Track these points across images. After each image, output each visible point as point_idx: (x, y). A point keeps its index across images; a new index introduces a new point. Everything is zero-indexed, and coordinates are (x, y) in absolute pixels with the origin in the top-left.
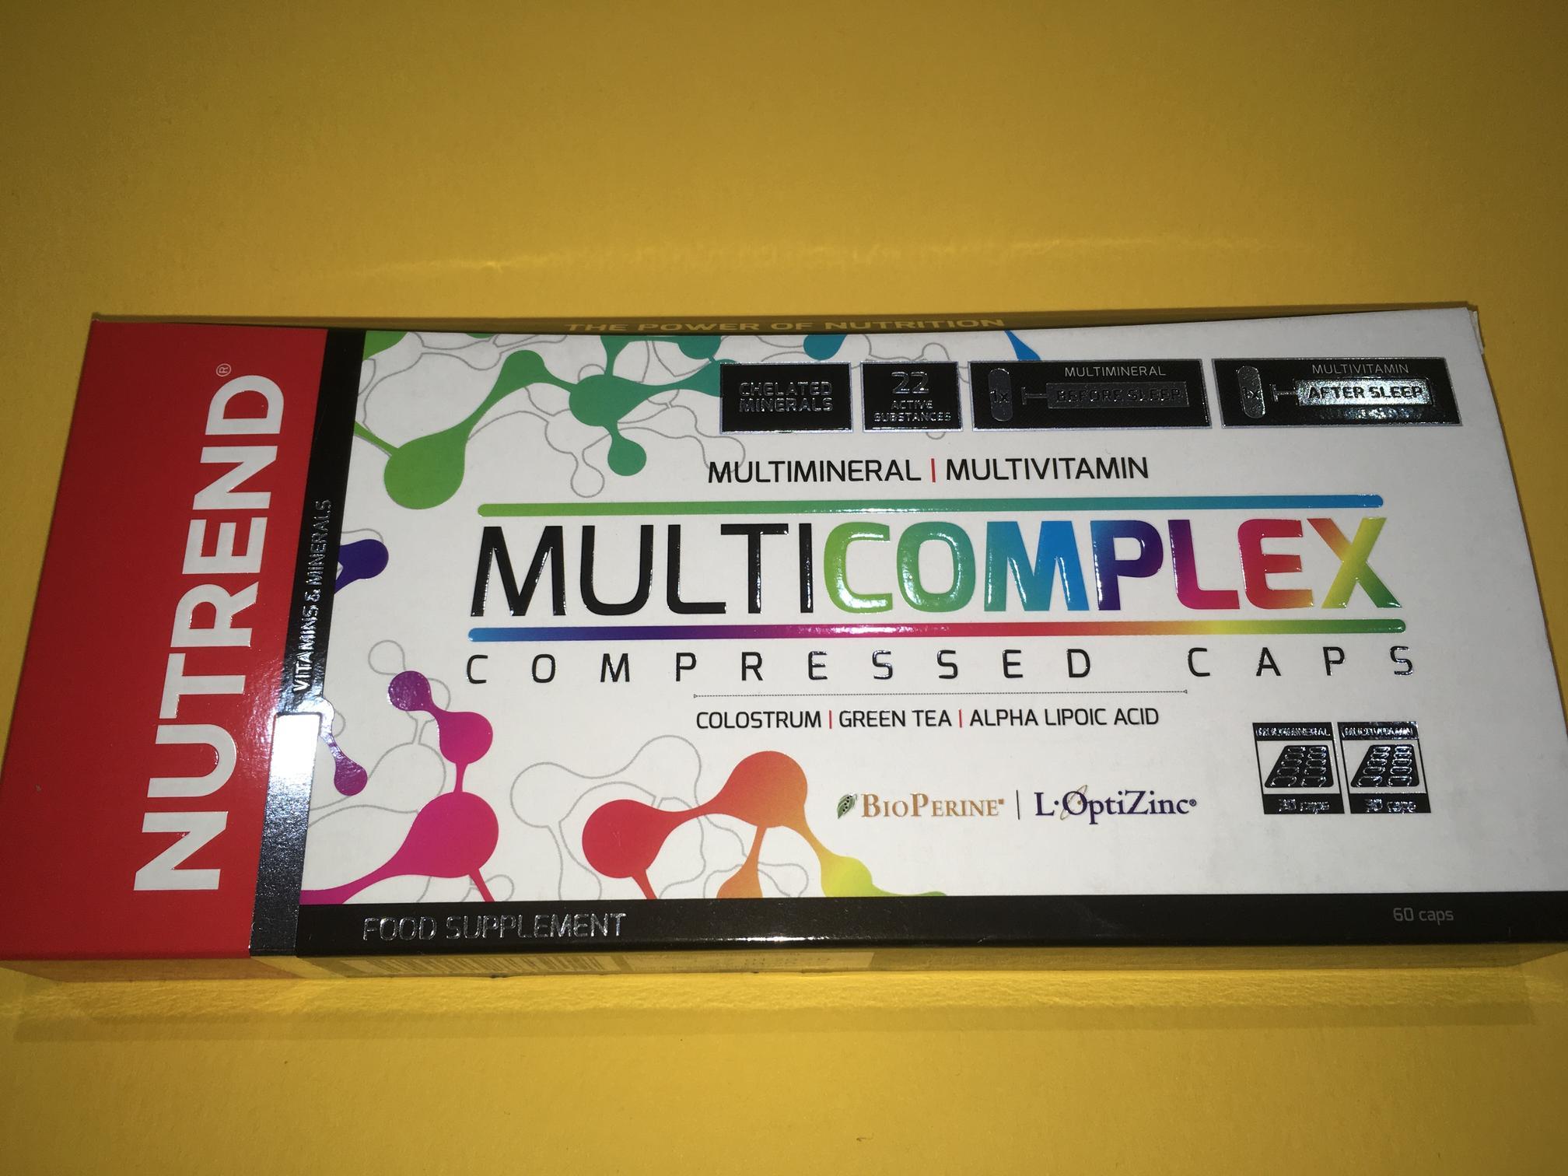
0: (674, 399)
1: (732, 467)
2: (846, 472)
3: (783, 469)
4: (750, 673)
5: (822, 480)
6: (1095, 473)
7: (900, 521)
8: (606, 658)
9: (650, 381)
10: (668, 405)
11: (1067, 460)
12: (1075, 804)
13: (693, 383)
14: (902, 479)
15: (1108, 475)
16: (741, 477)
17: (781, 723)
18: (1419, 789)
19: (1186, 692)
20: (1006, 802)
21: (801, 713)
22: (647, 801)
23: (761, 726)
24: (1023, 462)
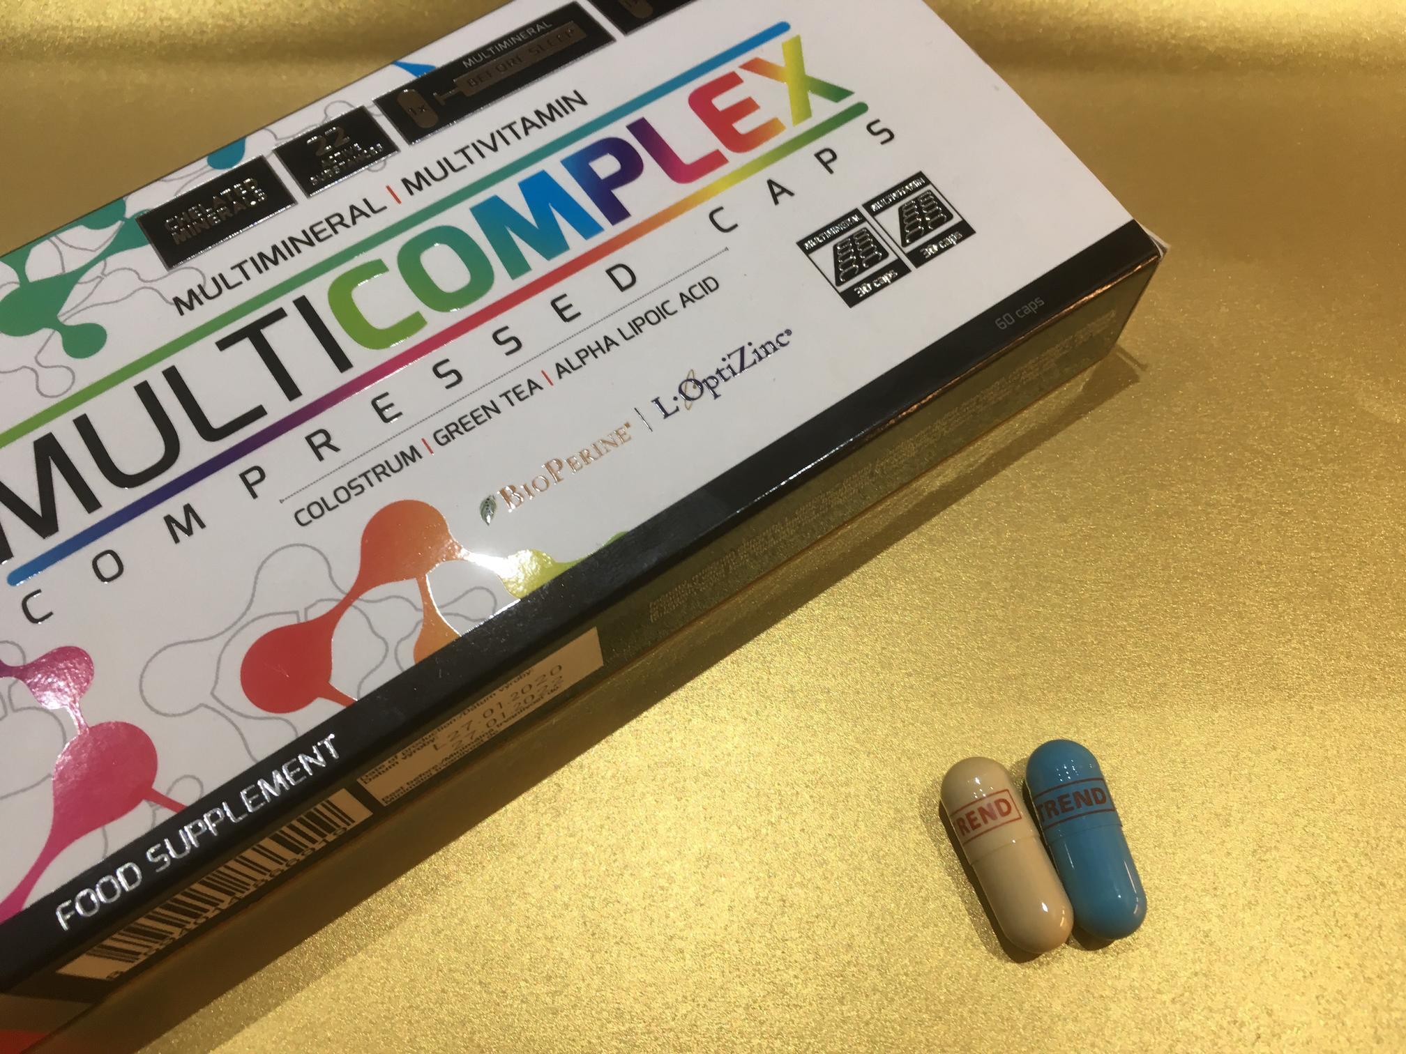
0: (104, 269)
1: (197, 291)
2: (312, 237)
3: (249, 267)
4: (324, 451)
5: (292, 255)
6: (539, 123)
7: (389, 252)
8: (169, 520)
9: (71, 267)
10: (101, 278)
11: (510, 127)
12: (692, 391)
13: (117, 246)
14: (368, 216)
15: (553, 119)
16: (210, 294)
17: (382, 476)
18: (956, 220)
19: (727, 249)
20: (631, 423)
21: (396, 457)
22: (291, 621)
23: (363, 489)
24: (472, 147)
